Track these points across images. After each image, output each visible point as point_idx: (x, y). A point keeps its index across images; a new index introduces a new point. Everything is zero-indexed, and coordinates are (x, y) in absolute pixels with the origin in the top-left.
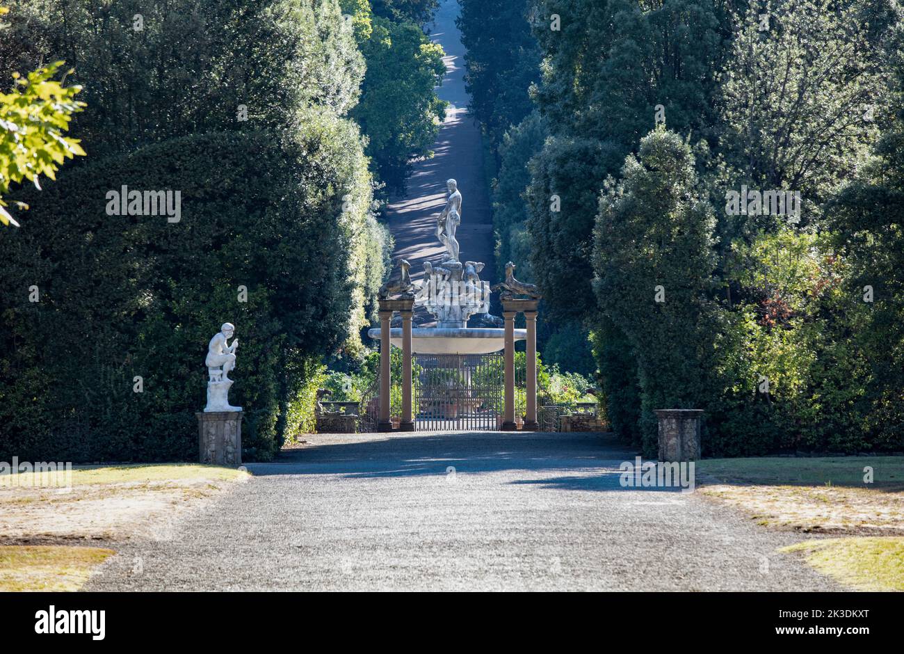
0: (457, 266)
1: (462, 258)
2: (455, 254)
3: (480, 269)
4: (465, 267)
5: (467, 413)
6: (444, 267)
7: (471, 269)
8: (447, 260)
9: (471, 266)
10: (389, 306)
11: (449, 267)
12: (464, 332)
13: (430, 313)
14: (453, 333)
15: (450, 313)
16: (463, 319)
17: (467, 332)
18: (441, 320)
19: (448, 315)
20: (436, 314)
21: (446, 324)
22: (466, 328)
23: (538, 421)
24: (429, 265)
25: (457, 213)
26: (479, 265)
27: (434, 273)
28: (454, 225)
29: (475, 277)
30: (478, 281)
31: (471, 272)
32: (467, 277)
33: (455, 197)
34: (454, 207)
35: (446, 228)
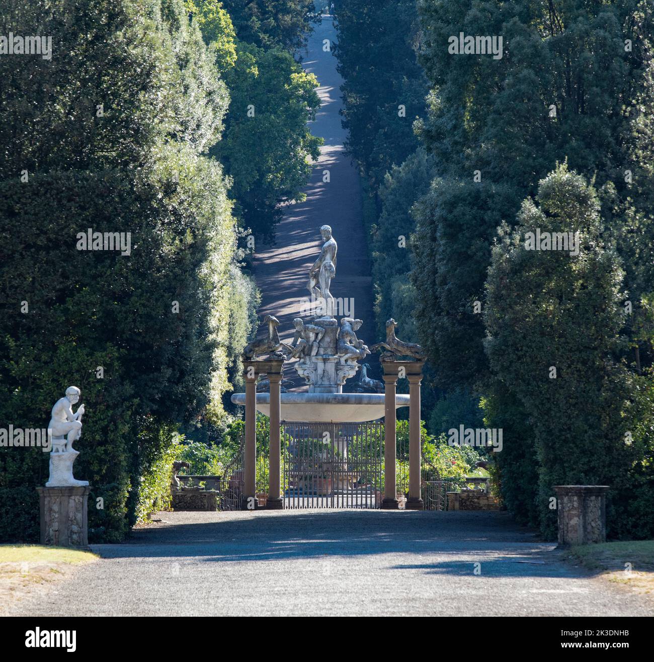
0: (332, 324)
3: (357, 327)
5: (343, 489)
7: (348, 327)
9: (348, 323)
11: (323, 324)
12: (340, 398)
13: (301, 376)
14: (327, 398)
15: (323, 375)
16: (338, 382)
17: (343, 398)
18: (313, 384)
19: (322, 378)
20: (308, 378)
21: (318, 389)
22: (341, 393)
23: (422, 498)
24: (301, 322)
25: (332, 264)
26: (357, 322)
27: (305, 331)
28: (328, 278)
29: (351, 335)
30: (356, 340)
31: (348, 331)
32: (342, 336)
33: (330, 246)
34: (328, 257)
35: (320, 280)
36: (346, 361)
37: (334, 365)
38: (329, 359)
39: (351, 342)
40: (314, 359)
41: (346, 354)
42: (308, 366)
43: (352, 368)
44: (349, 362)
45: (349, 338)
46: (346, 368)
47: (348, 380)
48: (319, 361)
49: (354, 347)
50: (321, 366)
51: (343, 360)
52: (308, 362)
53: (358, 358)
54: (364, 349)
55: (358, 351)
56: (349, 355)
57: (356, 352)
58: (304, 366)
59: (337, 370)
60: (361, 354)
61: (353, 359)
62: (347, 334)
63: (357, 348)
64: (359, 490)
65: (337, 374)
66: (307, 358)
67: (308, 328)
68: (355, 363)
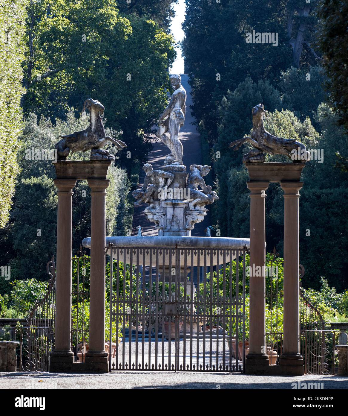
0: (181, 170)
1: (187, 160)
2: (179, 156)
3: (206, 173)
4: (189, 171)
5: (191, 332)
6: (166, 170)
7: (196, 173)
8: (170, 162)
9: (196, 170)
10: (70, 171)
11: (172, 170)
12: (189, 241)
13: (151, 220)
14: (176, 241)
15: (173, 220)
16: (187, 227)
17: (191, 241)
18: (162, 229)
19: (171, 223)
20: (157, 222)
21: (168, 233)
22: (190, 236)
23: (301, 353)
24: (150, 167)
25: (181, 111)
26: (205, 168)
27: (155, 176)
28: (178, 124)
29: (200, 181)
30: (204, 186)
31: (196, 176)
32: (191, 181)
33: (179, 93)
34: (178, 104)
35: (170, 127)
36: (195, 206)
37: (183, 209)
38: (178, 204)
39: (200, 188)
40: (163, 204)
41: (195, 199)
42: (157, 210)
43: (201, 213)
44: (198, 207)
45: (197, 184)
46: (195, 213)
47: (197, 225)
48: (168, 206)
49: (203, 192)
50: (170, 211)
51: (191, 206)
52: (157, 206)
53: (206, 203)
54: (212, 194)
55: (206, 196)
56: (197, 200)
57: (204, 197)
58: (153, 211)
59: (186, 215)
60: (209, 199)
61: (201, 204)
62: (195, 180)
63: (205, 193)
64: (207, 333)
65: (186, 219)
66: (157, 203)
67: (158, 173)
68: (203, 208)
